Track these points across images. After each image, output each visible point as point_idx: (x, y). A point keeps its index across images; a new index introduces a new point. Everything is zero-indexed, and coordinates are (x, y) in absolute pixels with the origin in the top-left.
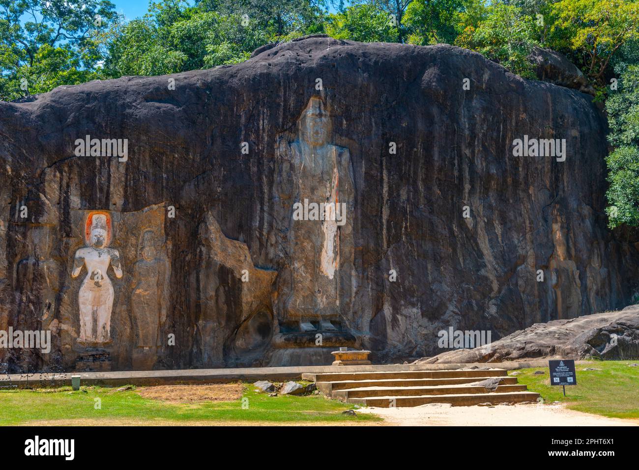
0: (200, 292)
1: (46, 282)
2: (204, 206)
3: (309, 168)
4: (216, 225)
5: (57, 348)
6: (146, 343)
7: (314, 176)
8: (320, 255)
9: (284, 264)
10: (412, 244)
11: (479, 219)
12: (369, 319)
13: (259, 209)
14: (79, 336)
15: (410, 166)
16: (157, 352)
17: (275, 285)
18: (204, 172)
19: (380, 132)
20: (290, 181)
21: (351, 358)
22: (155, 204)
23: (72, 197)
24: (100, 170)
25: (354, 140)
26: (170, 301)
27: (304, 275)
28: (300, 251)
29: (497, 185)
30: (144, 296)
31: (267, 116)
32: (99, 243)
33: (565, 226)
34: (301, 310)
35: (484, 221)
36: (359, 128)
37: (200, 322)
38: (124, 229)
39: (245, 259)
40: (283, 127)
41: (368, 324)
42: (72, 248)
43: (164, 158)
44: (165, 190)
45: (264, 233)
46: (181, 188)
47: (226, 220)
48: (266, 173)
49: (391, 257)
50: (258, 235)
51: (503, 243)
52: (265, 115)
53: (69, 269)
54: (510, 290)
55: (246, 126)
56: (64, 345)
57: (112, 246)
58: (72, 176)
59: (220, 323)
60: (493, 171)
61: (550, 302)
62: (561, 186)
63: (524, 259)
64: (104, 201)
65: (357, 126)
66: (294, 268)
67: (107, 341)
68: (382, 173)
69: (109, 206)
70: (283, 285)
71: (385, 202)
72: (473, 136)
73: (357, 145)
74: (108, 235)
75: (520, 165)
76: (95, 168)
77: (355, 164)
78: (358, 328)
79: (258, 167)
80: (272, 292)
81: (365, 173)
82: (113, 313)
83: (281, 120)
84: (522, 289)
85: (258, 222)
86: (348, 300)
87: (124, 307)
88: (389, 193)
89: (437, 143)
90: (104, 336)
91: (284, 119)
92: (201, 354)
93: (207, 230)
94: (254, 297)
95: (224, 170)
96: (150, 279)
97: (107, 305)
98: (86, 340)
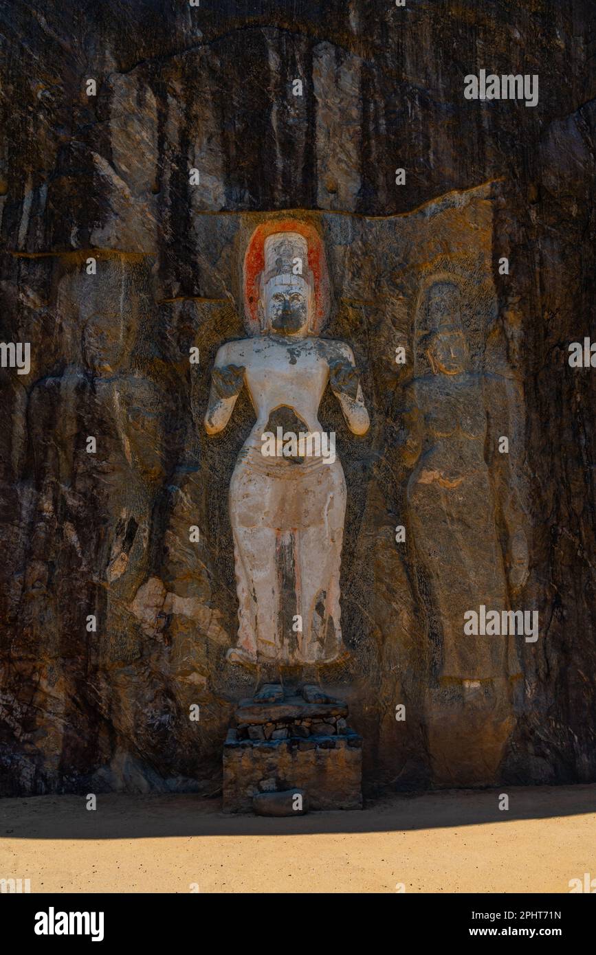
1: (119, 448)
5: (161, 686)
14: (234, 639)
16: (511, 700)
22: (461, 188)
26: (534, 515)
30: (449, 493)
32: (287, 321)
38: (367, 269)
42: (203, 336)
44: (489, 141)
53: (194, 407)
56: (185, 674)
57: (331, 331)
58: (196, 108)
64: (299, 179)
67: (334, 657)
69: (314, 196)
74: (316, 298)
76: (268, 80)
82: (348, 555)
90: (321, 640)
96: (463, 436)
97: (326, 527)
98: (259, 654)
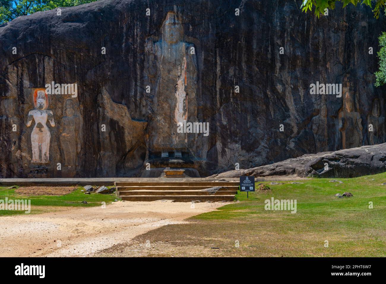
0: (100, 134)
2: (100, 84)
3: (166, 58)
4: (108, 95)
5: (21, 166)
6: (69, 164)
7: (170, 63)
8: (174, 112)
9: (152, 118)
10: (237, 104)
11: (287, 86)
12: (207, 151)
13: (134, 84)
14: (32, 159)
15: (236, 53)
16: (76, 169)
17: (146, 130)
18: (100, 63)
19: (215, 32)
20: (155, 67)
21: (172, 174)
22: (71, 83)
23: (24, 81)
24: (39, 65)
25: (197, 38)
26: (83, 140)
27: (164, 124)
28: (160, 109)
29: (302, 63)
30: (67, 137)
31: (139, 26)
32: (41, 107)
33: (353, 88)
34: (161, 145)
35: (291, 87)
36: (201, 30)
37: (102, 152)
38: (54, 99)
39: (126, 115)
40: (150, 33)
41: (206, 154)
42: (26, 110)
43: (75, 56)
45: (138, 99)
46: (86, 73)
47: (114, 92)
48: (139, 62)
49: (222, 112)
50: (134, 100)
51: (304, 101)
52: (138, 26)
53: (25, 122)
54: (306, 132)
55: (126, 34)
56: (24, 164)
58: (24, 69)
59: (113, 153)
60: (298, 53)
61: (336, 140)
62: (352, 61)
63: (318, 112)
64: (42, 83)
65: (200, 29)
66: (157, 120)
67: (47, 162)
68: (216, 59)
70: (152, 130)
71: (218, 77)
72: (283, 30)
73: (199, 42)
74: (47, 102)
75: (320, 48)
76: (36, 64)
77: (198, 54)
78: (199, 157)
79: (134, 59)
80: (144, 134)
81: (204, 59)
82: (51, 146)
83: (148, 28)
84: (315, 132)
85: (133, 93)
86: (193, 139)
87: (56, 143)
88: (220, 71)
89: (256, 37)
90: (45, 160)
91: (150, 27)
92: (102, 170)
93: (102, 98)
94: (133, 138)
95: (112, 62)
96: (71, 127)
97: (46, 142)
98: (36, 161)
